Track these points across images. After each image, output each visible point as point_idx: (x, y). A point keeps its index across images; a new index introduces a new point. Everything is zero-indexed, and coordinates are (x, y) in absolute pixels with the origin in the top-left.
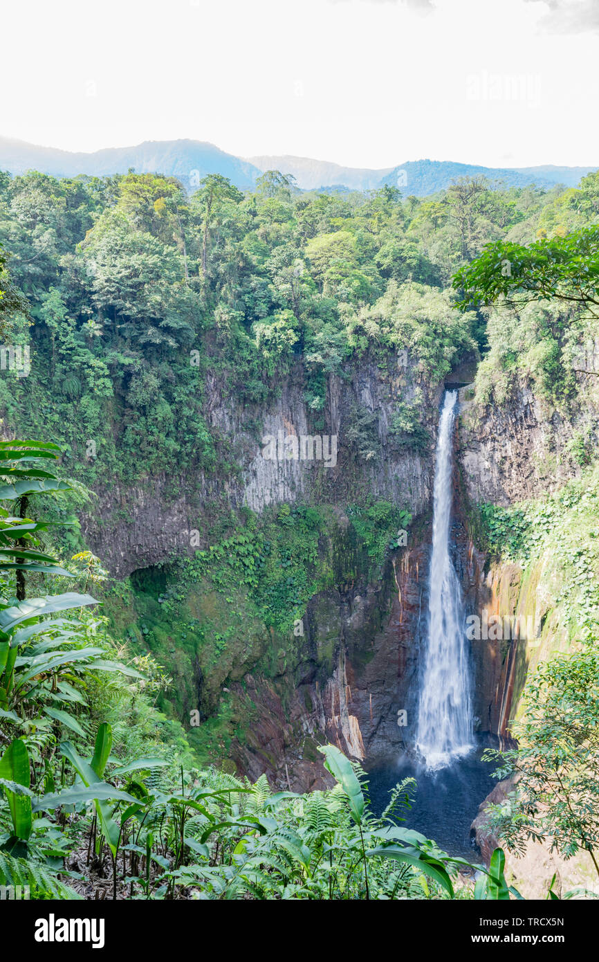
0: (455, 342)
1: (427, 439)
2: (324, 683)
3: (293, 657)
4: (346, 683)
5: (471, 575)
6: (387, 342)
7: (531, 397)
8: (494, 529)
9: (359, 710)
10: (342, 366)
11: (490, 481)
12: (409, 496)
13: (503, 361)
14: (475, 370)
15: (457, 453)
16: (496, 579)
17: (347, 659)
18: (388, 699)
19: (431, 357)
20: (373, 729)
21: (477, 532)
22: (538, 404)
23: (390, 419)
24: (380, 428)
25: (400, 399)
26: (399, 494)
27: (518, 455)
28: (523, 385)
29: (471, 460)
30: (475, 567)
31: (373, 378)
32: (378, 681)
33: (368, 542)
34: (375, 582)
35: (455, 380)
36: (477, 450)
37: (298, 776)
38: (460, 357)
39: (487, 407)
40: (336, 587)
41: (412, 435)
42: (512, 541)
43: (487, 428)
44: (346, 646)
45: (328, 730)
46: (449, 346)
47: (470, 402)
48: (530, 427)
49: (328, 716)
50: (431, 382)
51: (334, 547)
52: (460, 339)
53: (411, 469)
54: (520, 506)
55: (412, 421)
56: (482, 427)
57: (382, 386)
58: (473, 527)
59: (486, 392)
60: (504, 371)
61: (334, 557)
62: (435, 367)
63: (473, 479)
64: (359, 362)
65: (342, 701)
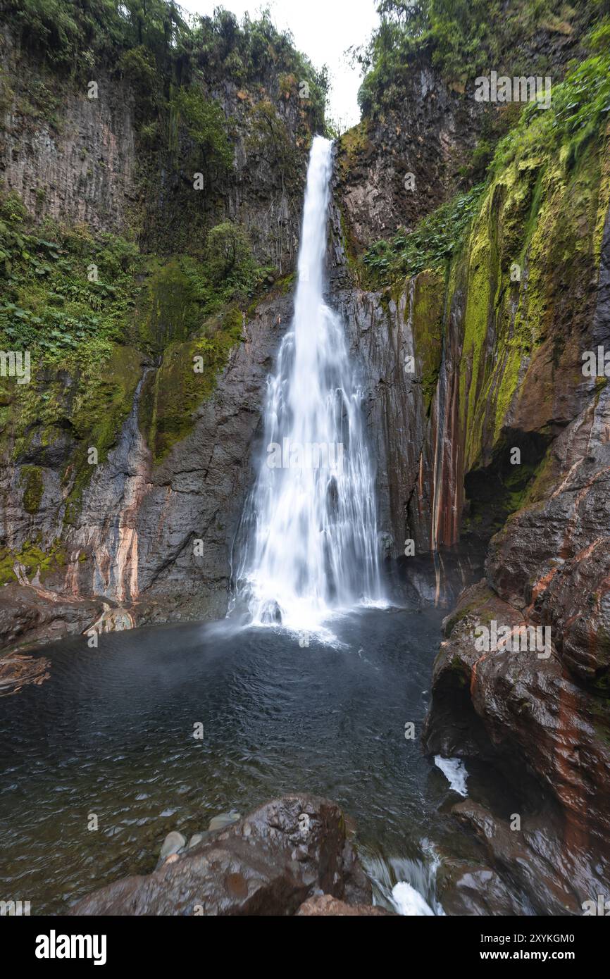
9: (144, 518)
20: (168, 552)
29: (356, 196)
36: (362, 179)
49: (72, 525)
53: (276, 214)
56: (368, 142)
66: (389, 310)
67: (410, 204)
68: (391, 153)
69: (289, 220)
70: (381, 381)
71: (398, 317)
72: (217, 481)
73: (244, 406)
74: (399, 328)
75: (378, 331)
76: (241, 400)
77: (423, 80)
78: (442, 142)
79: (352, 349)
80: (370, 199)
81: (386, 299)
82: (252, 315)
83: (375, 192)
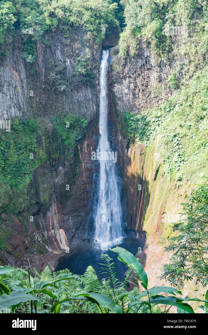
0: (107, 22)
1: (94, 78)
2: (45, 214)
3: (27, 202)
4: (57, 213)
5: (120, 151)
6: (69, 21)
7: (149, 52)
8: (131, 126)
9: (65, 226)
10: (43, 36)
11: (129, 100)
12: (85, 110)
13: (134, 32)
14: (118, 37)
15: (110, 85)
16: (133, 152)
17: (57, 200)
18: (80, 219)
19: (94, 30)
20: (72, 234)
21: (123, 128)
22: (152, 56)
23: (73, 67)
24: (67, 72)
25: (78, 55)
26: (80, 109)
27: (143, 85)
28: (144, 46)
29: (118, 89)
30: (122, 147)
31: (62, 43)
32: (74, 210)
33: (64, 137)
34: (69, 158)
35: (107, 44)
36: (121, 83)
37: (35, 263)
38: (110, 30)
39: (126, 59)
40: (48, 162)
41: (85, 76)
42: (140, 131)
43: (126, 70)
44: (56, 194)
45: (49, 238)
46: (104, 24)
47: (116, 56)
48: (148, 69)
49: (48, 231)
50: (95, 46)
51: (45, 141)
52: (109, 20)
53: (86, 95)
54: (144, 113)
55: (85, 68)
56: (123, 70)
57: (67, 48)
58: (120, 125)
59: (125, 50)
60: (134, 38)
61: (46, 146)
62: (96, 36)
63: (119, 99)
64: (53, 34)
65: (55, 222)
69: (91, 99)
72: (80, 212)
76: (84, 188)
80: (124, 92)
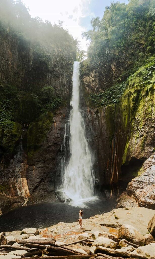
4: (21, 161)
5: (90, 117)
9: (28, 175)
12: (61, 93)
15: (81, 77)
17: (24, 149)
18: (47, 170)
20: (36, 184)
29: (87, 79)
30: (91, 114)
36: (89, 75)
53: (62, 82)
65: (18, 170)
66: (98, 115)
67: (103, 84)
68: (97, 69)
69: (66, 85)
70: (96, 136)
71: (101, 118)
72: (48, 164)
73: (55, 143)
74: (102, 122)
75: (95, 122)
76: (54, 141)
77: (106, 49)
78: (112, 67)
79: (86, 126)
80: (91, 81)
81: (97, 112)
82: (55, 114)
83: (93, 79)
